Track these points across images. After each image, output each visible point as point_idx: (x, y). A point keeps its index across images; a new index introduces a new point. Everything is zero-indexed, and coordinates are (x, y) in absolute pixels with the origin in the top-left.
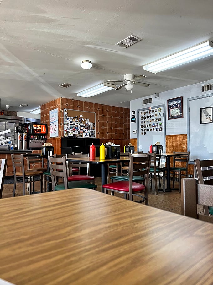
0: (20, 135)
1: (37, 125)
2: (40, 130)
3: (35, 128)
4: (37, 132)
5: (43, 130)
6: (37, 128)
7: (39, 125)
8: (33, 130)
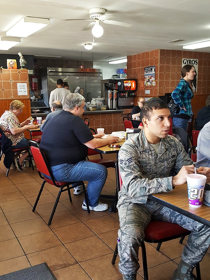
0: (110, 93)
1: (127, 81)
2: (131, 86)
3: (126, 85)
4: (127, 89)
5: (133, 86)
6: (127, 85)
7: (130, 81)
8: (124, 87)
